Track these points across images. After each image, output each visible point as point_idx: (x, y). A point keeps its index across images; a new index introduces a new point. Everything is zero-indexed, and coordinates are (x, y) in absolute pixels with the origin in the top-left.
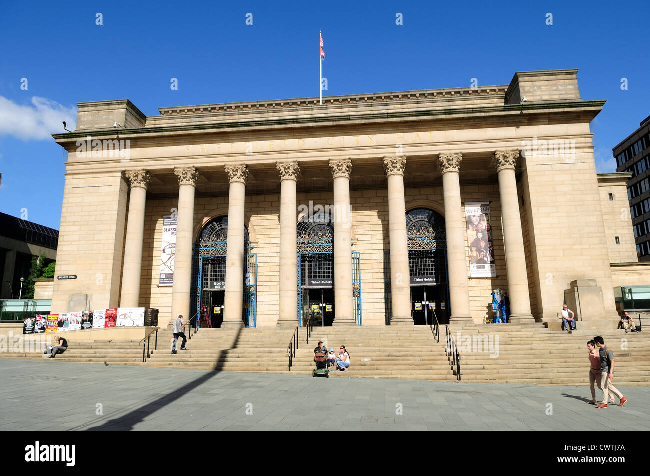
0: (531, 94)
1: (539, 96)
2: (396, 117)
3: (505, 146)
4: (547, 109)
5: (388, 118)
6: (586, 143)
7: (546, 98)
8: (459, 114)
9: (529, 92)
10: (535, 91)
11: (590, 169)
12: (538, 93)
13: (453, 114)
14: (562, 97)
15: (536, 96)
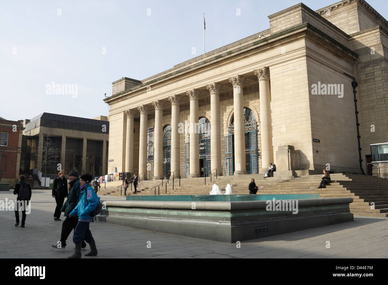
0: (276, 28)
1: (280, 28)
2: (208, 62)
3: (259, 66)
4: (276, 38)
5: (205, 64)
6: (302, 54)
7: (283, 28)
8: (234, 53)
9: (275, 27)
10: (278, 25)
11: (304, 71)
12: (280, 26)
13: (231, 54)
14: (292, 25)
15: (278, 28)
